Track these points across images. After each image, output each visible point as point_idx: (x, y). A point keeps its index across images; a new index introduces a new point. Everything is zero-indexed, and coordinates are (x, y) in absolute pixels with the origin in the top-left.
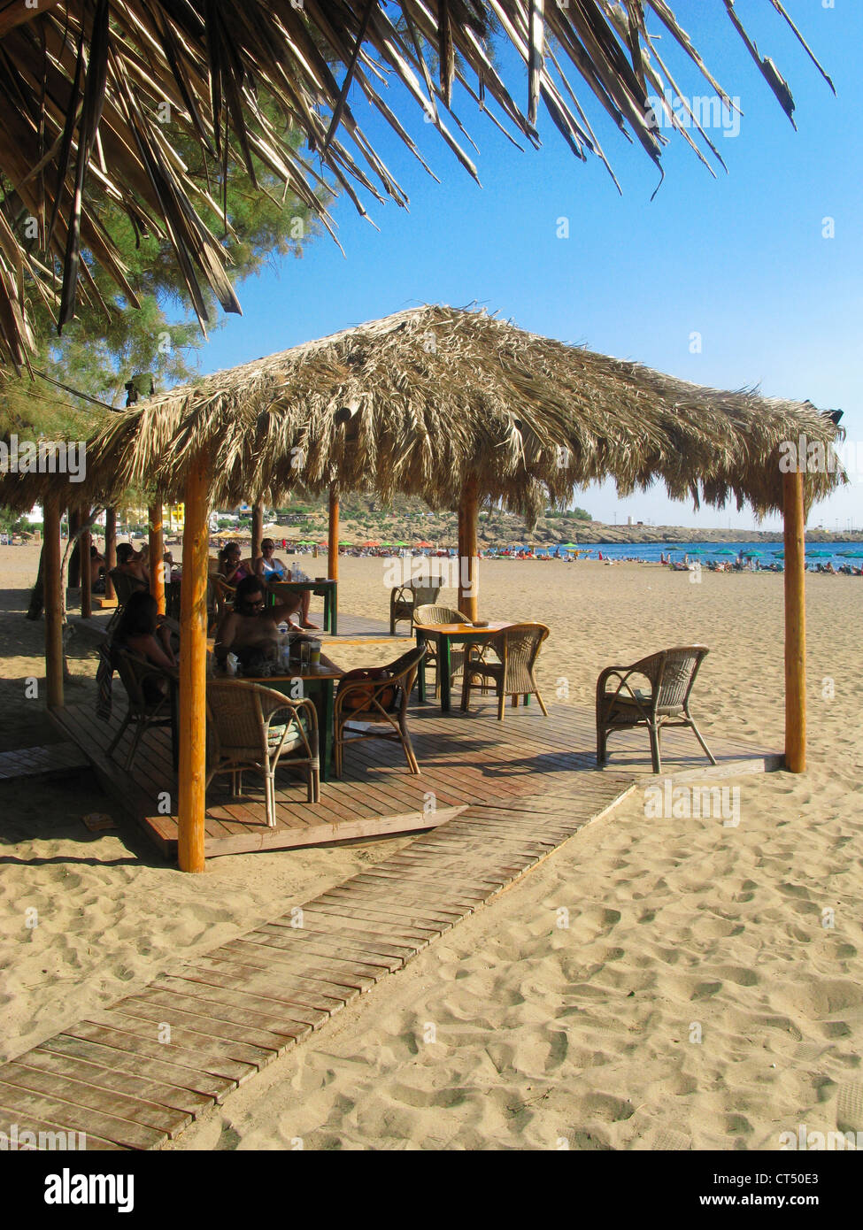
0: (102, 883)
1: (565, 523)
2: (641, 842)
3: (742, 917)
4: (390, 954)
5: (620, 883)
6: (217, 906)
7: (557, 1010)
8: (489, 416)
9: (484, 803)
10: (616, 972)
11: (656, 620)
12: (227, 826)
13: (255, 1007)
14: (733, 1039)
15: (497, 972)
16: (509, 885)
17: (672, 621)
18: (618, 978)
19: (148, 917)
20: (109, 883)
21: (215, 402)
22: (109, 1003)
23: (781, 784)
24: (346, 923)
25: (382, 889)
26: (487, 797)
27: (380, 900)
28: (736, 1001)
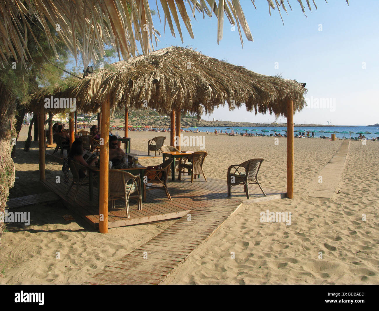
0: (75, 238)
1: (193, 120)
2: (248, 221)
3: (287, 243)
4: (180, 257)
5: (245, 233)
6: (117, 244)
7: (237, 273)
8: (201, 83)
9: (195, 209)
10: (253, 261)
11: (230, 151)
12: (113, 218)
13: (141, 275)
14: (295, 279)
15: (215, 262)
16: (211, 235)
17: (236, 152)
18: (254, 263)
19: (95, 248)
20: (77, 237)
21: (114, 76)
22: (92, 276)
23: (286, 202)
24: (162, 248)
25: (171, 237)
26: (196, 207)
27: (171, 240)
28: (293, 268)
